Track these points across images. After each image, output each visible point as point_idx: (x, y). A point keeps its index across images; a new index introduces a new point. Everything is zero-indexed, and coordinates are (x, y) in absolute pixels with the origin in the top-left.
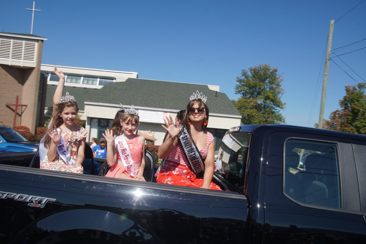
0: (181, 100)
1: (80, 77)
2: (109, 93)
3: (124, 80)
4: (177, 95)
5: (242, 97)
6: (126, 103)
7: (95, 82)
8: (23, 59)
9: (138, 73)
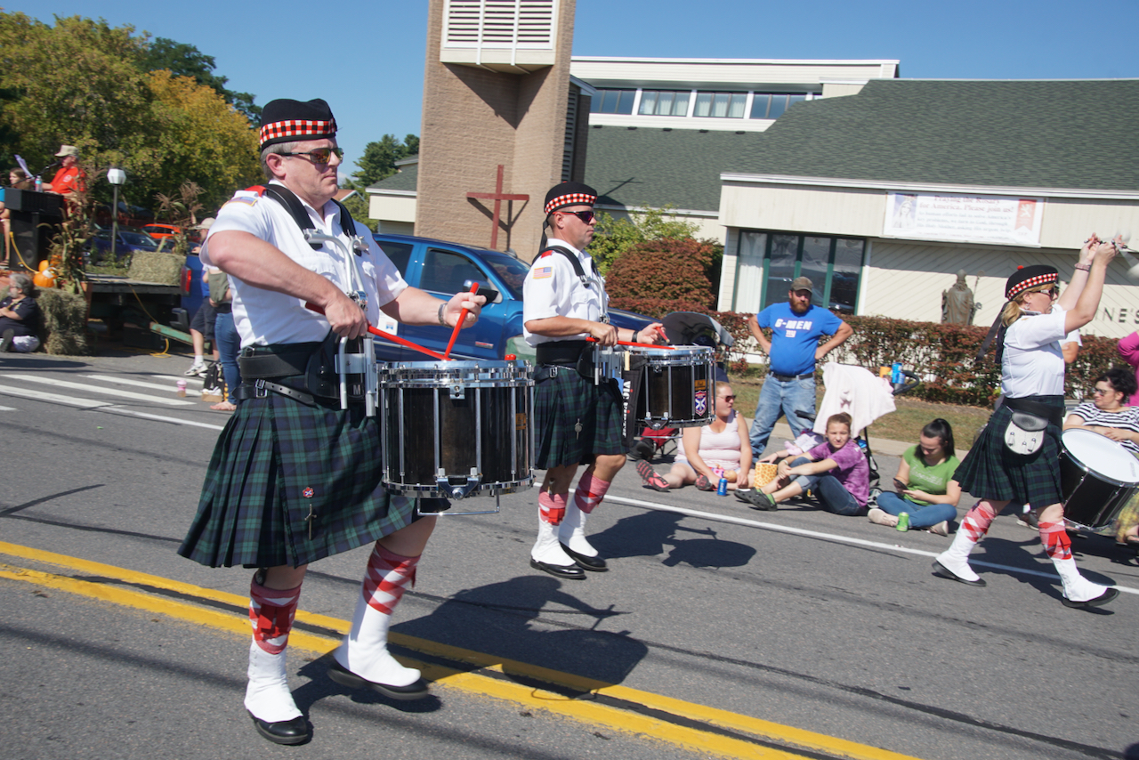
0: (1098, 148)
1: (687, 94)
2: (803, 140)
3: (855, 91)
4: (1076, 132)
6: (872, 171)
7: (737, 107)
8: (515, 39)
9: (897, 62)
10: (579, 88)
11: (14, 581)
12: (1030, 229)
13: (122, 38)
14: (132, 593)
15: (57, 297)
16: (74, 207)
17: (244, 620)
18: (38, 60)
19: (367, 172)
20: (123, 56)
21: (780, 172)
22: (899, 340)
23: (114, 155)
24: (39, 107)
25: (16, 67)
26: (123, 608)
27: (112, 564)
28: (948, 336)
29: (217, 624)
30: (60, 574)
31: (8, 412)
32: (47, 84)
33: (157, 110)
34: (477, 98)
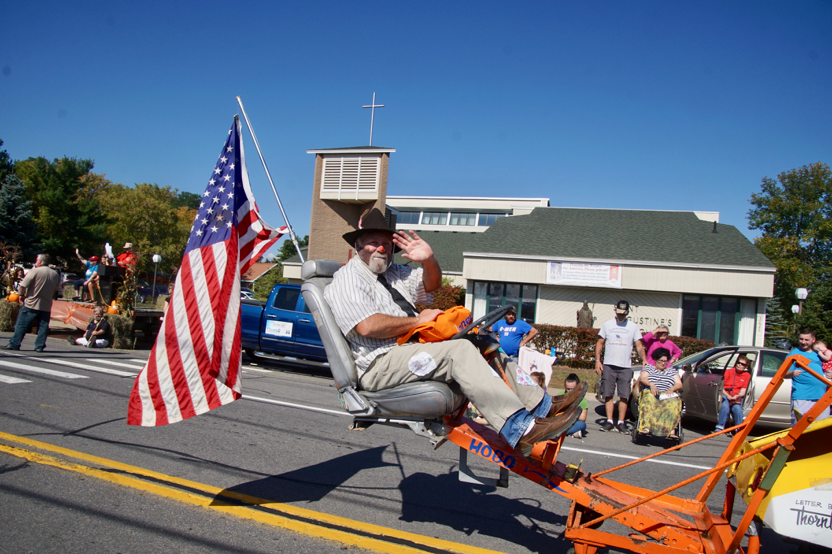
1: (446, 214)
2: (504, 236)
3: (529, 212)
4: (633, 234)
5: (763, 235)
6: (539, 251)
7: (471, 220)
8: (357, 187)
9: (548, 199)
10: (391, 211)
11: (69, 471)
12: (617, 279)
13: (165, 192)
14: (130, 479)
15: (118, 319)
16: (129, 273)
17: (190, 495)
18: (125, 204)
19: (285, 254)
20: (165, 201)
21: (493, 251)
22: (556, 336)
23: (157, 248)
24: (124, 227)
25: (115, 209)
26: (125, 487)
27: (122, 462)
28: (581, 333)
29: (174, 497)
30: (94, 467)
31: (85, 379)
32: (128, 215)
33: (180, 225)
34: (338, 216)
